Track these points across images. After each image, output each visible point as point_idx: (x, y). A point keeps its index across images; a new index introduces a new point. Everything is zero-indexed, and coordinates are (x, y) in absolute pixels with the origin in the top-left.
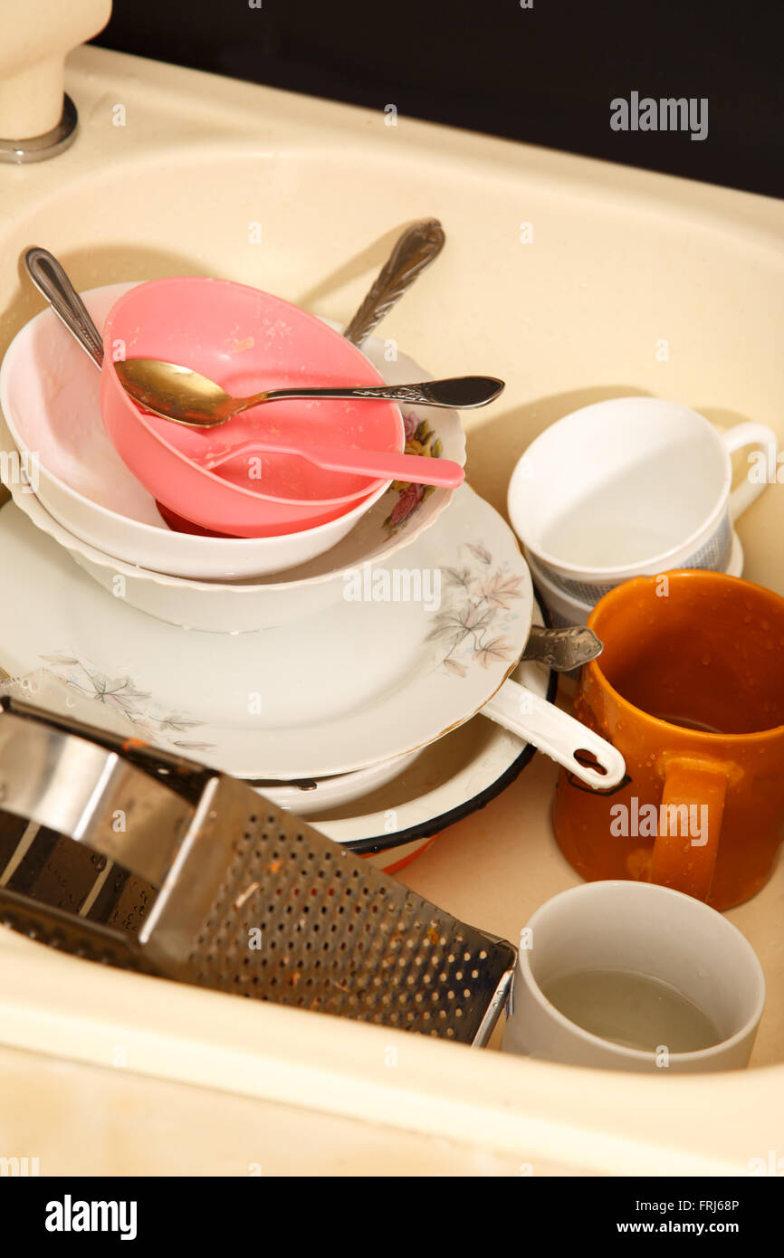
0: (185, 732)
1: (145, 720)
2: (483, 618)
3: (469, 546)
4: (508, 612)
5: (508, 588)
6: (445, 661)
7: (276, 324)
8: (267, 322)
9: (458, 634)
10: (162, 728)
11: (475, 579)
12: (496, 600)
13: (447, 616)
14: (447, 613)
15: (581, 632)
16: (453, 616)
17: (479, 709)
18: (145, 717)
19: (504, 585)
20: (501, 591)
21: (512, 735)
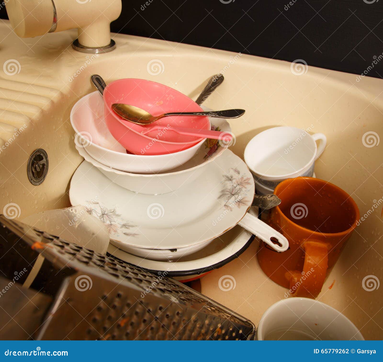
0: (129, 229)
1: (116, 224)
2: (238, 191)
3: (232, 169)
4: (246, 189)
5: (246, 181)
6: (224, 205)
7: (170, 96)
8: (167, 95)
9: (229, 196)
10: (122, 227)
11: (235, 179)
12: (242, 185)
13: (225, 190)
14: (225, 189)
15: (272, 196)
16: (227, 190)
17: (238, 223)
18: (116, 223)
19: (244, 181)
20: (244, 182)
21: (247, 231)
